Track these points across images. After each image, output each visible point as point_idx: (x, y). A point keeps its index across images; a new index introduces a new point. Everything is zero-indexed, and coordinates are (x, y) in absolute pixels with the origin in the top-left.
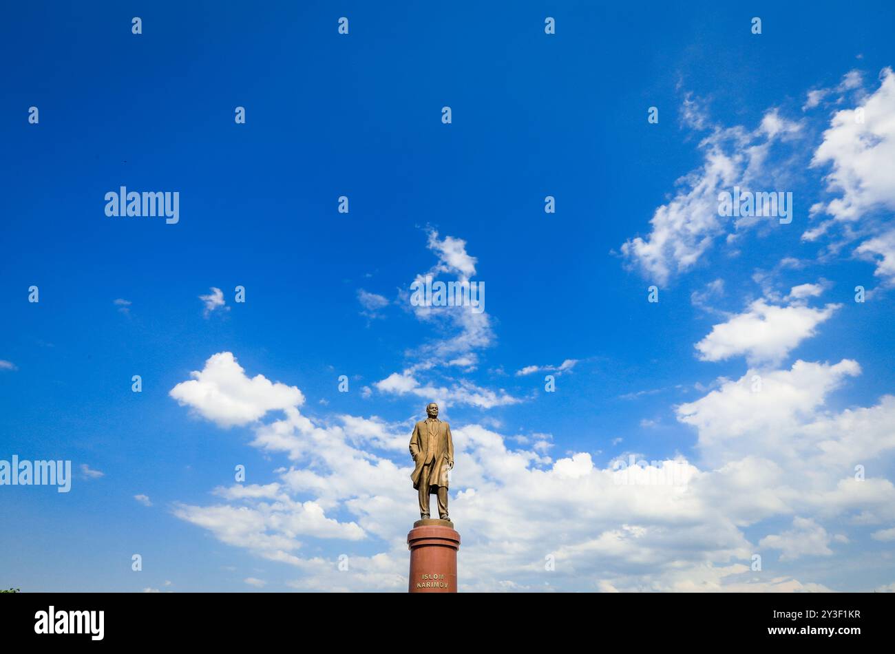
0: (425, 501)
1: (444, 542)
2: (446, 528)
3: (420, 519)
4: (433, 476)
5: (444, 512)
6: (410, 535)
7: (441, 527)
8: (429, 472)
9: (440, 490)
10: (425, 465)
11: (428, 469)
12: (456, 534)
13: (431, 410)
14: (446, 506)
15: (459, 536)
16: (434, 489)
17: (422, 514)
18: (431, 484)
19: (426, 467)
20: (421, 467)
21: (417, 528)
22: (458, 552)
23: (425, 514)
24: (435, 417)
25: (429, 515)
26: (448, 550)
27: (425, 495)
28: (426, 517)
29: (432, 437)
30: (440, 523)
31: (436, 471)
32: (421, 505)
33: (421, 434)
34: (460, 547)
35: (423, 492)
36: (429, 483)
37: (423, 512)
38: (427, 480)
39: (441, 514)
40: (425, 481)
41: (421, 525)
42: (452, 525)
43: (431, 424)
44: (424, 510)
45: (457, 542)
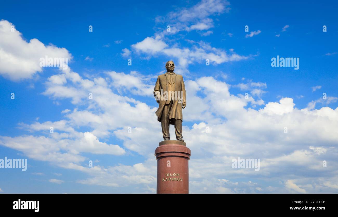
0: (166, 129)
1: (179, 155)
2: (181, 145)
3: (163, 140)
4: (171, 112)
5: (180, 136)
6: (156, 151)
7: (178, 145)
8: (168, 110)
9: (177, 122)
10: (165, 105)
11: (168, 108)
12: (188, 149)
13: (170, 66)
14: (181, 132)
15: (190, 151)
16: (173, 121)
17: (164, 138)
18: (170, 118)
19: (166, 107)
20: (163, 107)
21: (161, 146)
22: (189, 161)
23: (166, 137)
24: (172, 71)
25: (169, 138)
26: (182, 159)
27: (166, 125)
28: (167, 139)
29: (170, 86)
30: (177, 143)
31: (174, 109)
32: (163, 132)
33: (162, 83)
34: (190, 157)
35: (164, 123)
36: (169, 117)
37: (165, 136)
38: (167, 115)
39: (177, 137)
40: (166, 116)
41: (164, 144)
42: (185, 144)
43: (169, 76)
44: (165, 135)
45: (189, 154)
